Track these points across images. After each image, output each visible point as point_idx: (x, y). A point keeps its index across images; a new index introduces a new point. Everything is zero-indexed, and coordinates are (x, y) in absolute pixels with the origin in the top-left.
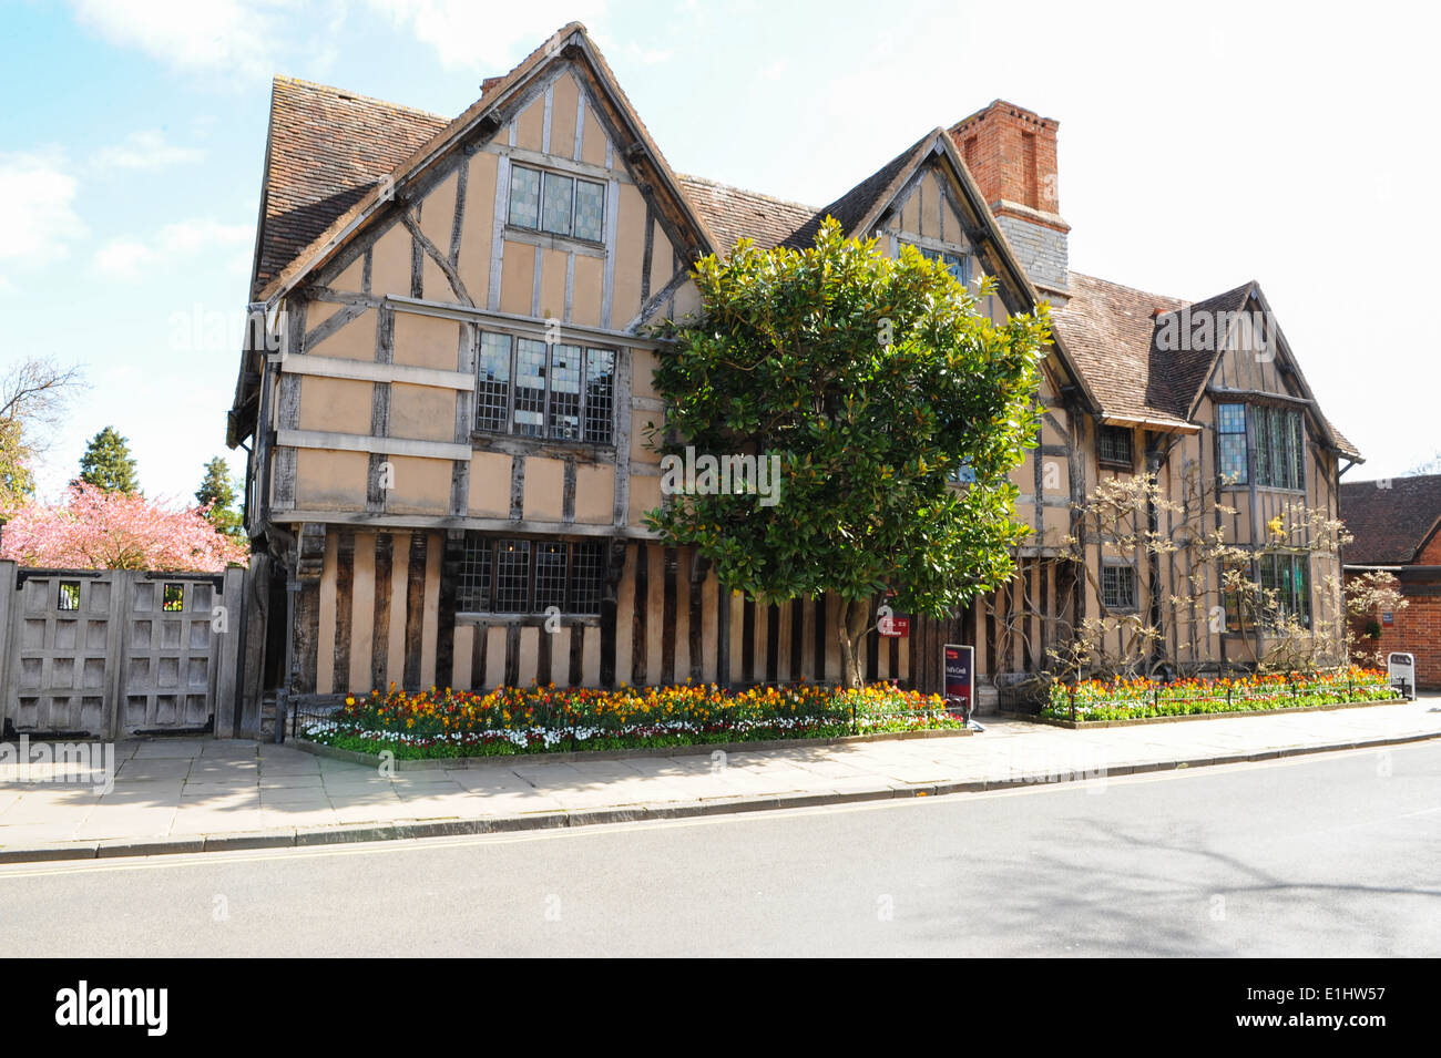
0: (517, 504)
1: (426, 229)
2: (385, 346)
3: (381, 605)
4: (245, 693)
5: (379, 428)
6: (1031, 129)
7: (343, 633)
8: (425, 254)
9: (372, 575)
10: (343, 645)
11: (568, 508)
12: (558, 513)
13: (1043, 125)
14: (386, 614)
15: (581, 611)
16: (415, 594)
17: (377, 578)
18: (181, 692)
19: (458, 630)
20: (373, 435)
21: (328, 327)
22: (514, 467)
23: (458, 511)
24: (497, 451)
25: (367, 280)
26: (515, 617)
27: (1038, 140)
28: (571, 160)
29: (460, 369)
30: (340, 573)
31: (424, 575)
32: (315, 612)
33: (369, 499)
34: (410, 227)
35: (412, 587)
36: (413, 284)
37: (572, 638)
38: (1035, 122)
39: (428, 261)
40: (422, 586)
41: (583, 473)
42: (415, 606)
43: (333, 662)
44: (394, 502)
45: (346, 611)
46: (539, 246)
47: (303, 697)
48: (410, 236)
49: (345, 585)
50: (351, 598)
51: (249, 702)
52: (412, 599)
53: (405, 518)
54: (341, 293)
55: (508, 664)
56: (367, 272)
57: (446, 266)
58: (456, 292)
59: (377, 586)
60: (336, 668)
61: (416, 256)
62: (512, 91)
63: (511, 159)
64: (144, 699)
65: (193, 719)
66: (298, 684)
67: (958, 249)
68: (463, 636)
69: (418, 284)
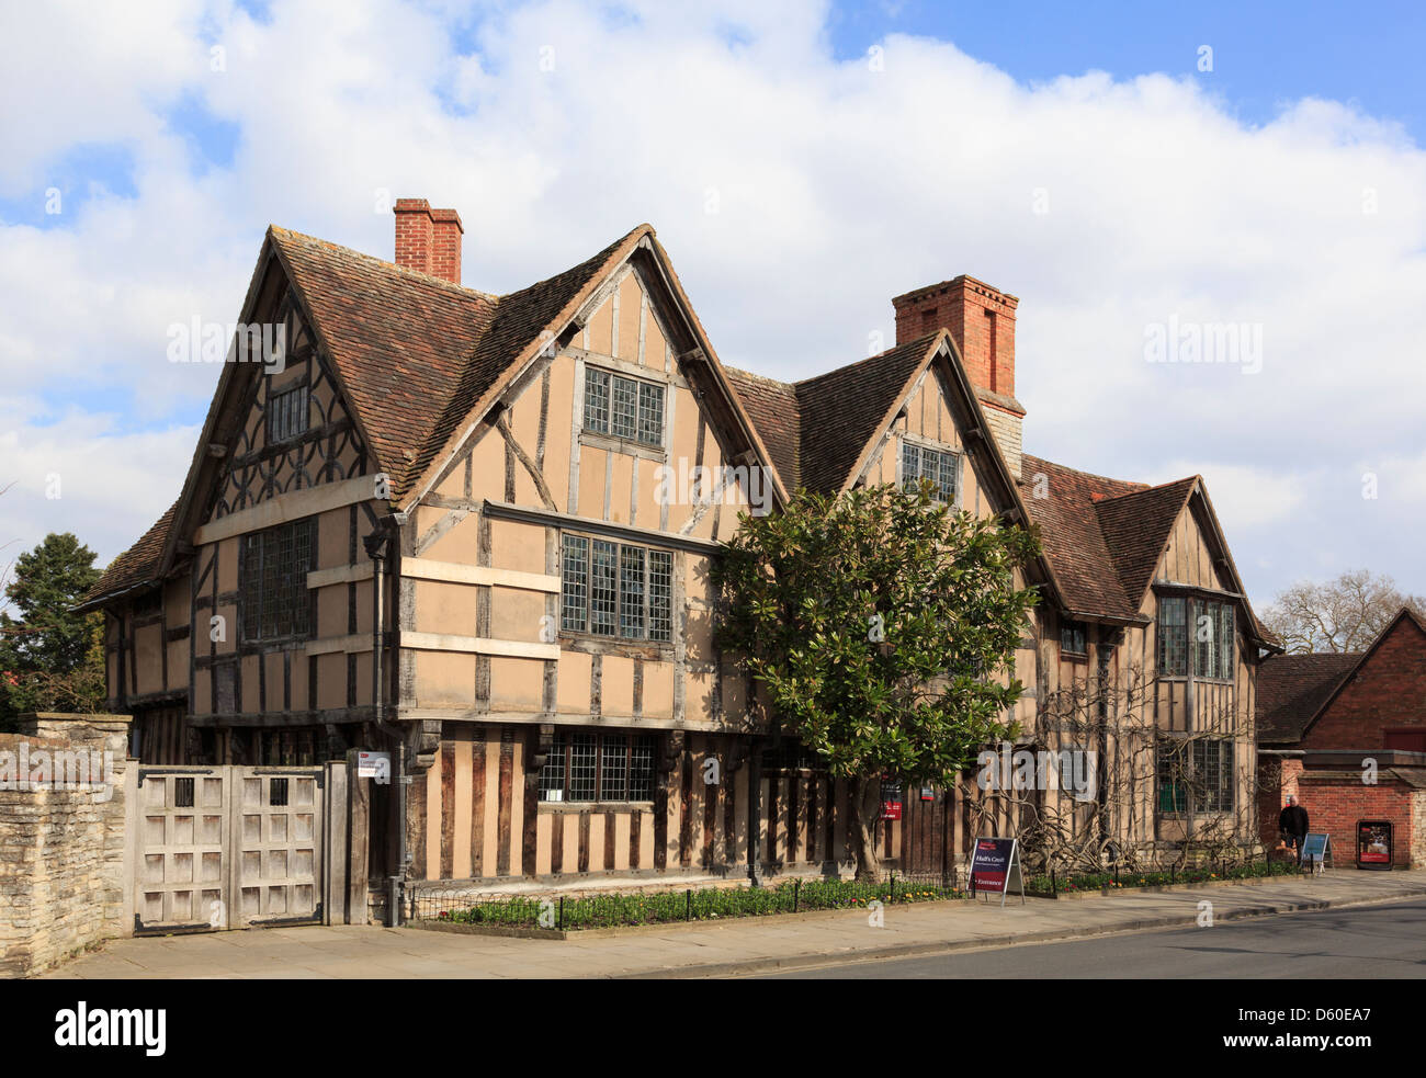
0: (597, 701)
1: (516, 434)
2: (485, 548)
3: (478, 797)
4: (352, 882)
5: (483, 629)
6: (993, 307)
7: (448, 823)
8: (517, 459)
9: (470, 768)
10: (448, 835)
11: (637, 704)
12: (629, 708)
13: (1004, 302)
14: (482, 804)
15: (638, 799)
16: (505, 784)
17: (474, 771)
18: (290, 882)
19: (539, 817)
20: (479, 637)
21: (437, 531)
22: (593, 665)
23: (549, 707)
24: (580, 650)
25: (468, 485)
26: (586, 805)
27: (1000, 320)
28: (636, 364)
29: (548, 572)
30: (444, 767)
31: (512, 769)
32: (424, 803)
33: (477, 697)
34: (504, 433)
35: (503, 778)
36: (507, 489)
37: (632, 823)
38: (997, 299)
39: (519, 466)
40: (510, 777)
41: (649, 669)
42: (505, 795)
43: (439, 850)
44: (496, 700)
45: (450, 801)
46: (610, 450)
47: (417, 883)
48: (504, 441)
49: (448, 778)
50: (454, 790)
51: (356, 890)
52: (503, 789)
53: (507, 714)
54: (448, 497)
55: (581, 850)
56: (468, 477)
57: (533, 471)
58: (542, 497)
59: (474, 777)
60: (442, 855)
61: (509, 461)
62: (592, 296)
63: (586, 363)
64: (256, 890)
65: (304, 909)
66: (411, 870)
67: (953, 449)
68: (544, 823)
69: (512, 489)
